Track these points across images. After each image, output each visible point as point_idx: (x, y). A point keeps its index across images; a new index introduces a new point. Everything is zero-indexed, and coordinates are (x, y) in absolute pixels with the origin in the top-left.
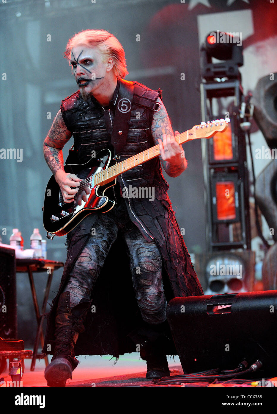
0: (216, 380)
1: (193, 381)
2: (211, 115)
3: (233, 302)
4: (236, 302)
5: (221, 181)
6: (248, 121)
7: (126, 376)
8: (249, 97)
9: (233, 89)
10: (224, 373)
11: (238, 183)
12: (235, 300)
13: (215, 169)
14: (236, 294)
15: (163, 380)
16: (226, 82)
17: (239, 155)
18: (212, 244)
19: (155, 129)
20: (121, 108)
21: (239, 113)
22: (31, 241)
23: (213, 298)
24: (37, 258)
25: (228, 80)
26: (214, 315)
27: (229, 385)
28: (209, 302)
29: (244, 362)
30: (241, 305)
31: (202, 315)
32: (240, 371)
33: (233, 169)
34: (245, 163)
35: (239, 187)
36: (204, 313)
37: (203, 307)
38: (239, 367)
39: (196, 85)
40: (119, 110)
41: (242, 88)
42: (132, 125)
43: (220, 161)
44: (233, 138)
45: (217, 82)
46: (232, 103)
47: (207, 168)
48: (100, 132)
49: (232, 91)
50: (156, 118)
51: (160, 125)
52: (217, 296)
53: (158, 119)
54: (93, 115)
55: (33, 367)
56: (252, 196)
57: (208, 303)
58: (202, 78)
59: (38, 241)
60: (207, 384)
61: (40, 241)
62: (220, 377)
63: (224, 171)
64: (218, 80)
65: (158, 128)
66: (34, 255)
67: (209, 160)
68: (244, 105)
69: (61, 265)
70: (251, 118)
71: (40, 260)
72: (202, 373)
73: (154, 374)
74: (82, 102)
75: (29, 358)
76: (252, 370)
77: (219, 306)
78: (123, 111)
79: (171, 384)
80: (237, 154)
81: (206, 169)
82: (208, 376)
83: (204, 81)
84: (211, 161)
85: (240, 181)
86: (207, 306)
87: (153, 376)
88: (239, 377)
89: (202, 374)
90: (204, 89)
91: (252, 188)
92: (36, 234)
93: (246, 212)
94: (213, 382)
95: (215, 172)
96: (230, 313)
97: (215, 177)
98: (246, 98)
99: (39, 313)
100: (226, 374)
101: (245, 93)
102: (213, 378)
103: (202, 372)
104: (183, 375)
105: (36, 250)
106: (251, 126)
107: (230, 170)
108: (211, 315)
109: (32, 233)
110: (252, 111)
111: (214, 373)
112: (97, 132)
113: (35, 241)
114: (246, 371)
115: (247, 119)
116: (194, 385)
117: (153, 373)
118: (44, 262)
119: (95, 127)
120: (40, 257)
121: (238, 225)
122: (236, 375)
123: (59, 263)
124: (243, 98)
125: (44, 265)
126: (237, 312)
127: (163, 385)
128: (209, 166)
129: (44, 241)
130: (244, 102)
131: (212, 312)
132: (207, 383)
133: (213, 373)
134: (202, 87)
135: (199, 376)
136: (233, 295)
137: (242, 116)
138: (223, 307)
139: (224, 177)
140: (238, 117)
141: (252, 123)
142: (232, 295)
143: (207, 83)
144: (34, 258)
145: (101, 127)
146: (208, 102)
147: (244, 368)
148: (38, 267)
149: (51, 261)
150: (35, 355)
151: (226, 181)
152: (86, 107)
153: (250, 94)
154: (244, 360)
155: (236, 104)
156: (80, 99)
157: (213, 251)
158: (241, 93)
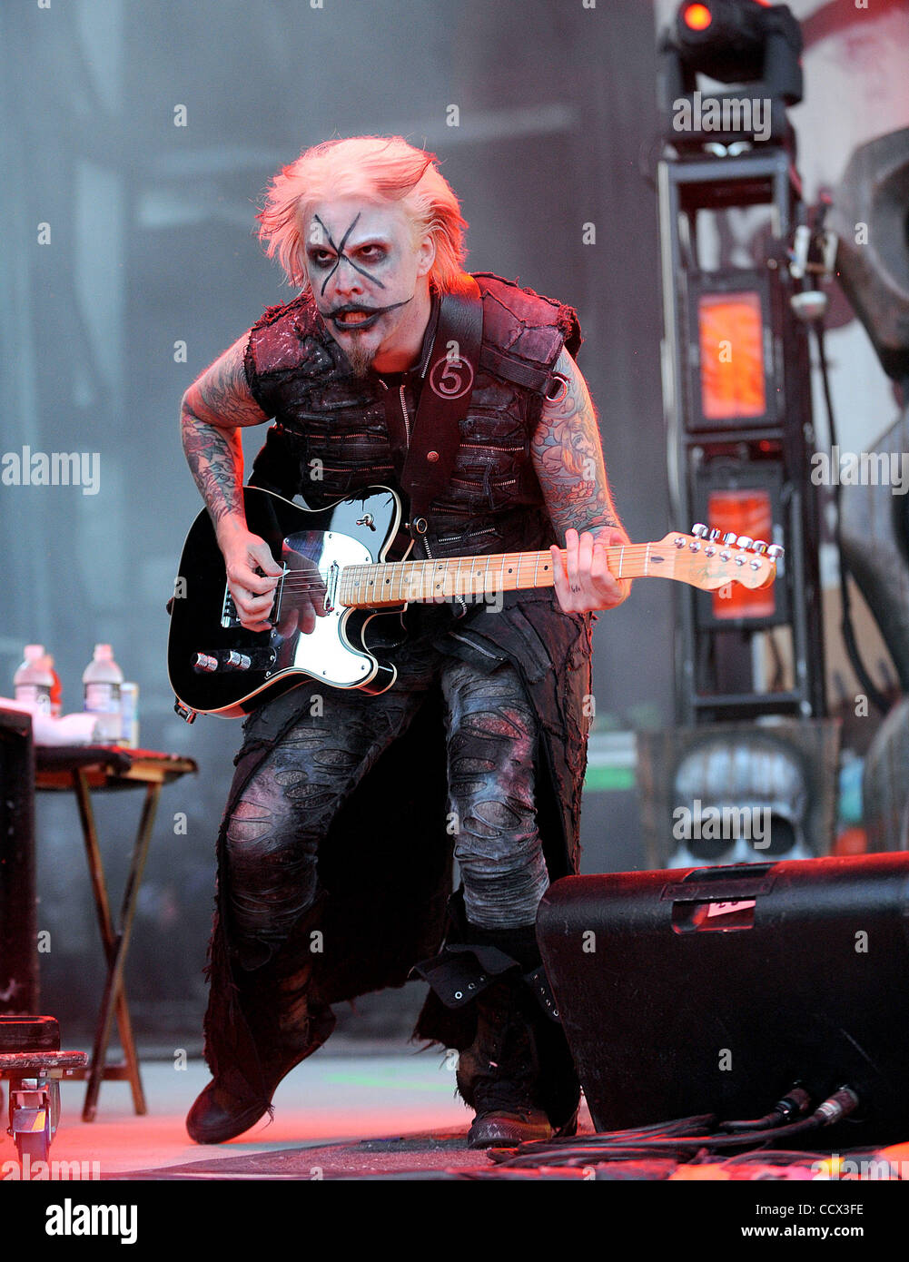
0: (702, 1153)
1: (624, 1154)
2: (693, 268)
3: (760, 892)
4: (771, 891)
5: (727, 488)
6: (816, 287)
7: (402, 1139)
8: (822, 208)
9: (768, 179)
10: (730, 1131)
11: (784, 497)
12: (767, 885)
13: (706, 448)
14: (770, 863)
15: (525, 1153)
16: (743, 156)
17: (786, 401)
18: (694, 700)
19: (544, 448)
20: (442, 385)
21: (788, 262)
22: (87, 685)
23: (693, 878)
24: (105, 744)
25: (751, 152)
26: (698, 935)
27: (744, 1170)
28: (680, 892)
29: (797, 1094)
30: (789, 901)
31: (657, 935)
32: (782, 1122)
33: (766, 447)
34: (807, 428)
35: (787, 507)
36: (664, 926)
37: (660, 908)
38: (778, 1111)
39: (645, 169)
40: (434, 390)
41: (799, 177)
42: (473, 432)
43: (722, 421)
44: (768, 344)
45: (714, 158)
46: (766, 230)
47: (679, 445)
48: (366, 442)
49: (766, 187)
50: (550, 419)
51: (558, 440)
52: (706, 871)
53: (555, 421)
54: (347, 396)
55: (92, 1109)
56: (829, 541)
57: (676, 895)
58: (663, 142)
59: (108, 688)
60: (671, 1167)
61: (116, 687)
62: (716, 1143)
63: (734, 456)
64: (719, 149)
65: (552, 447)
66: (96, 731)
67: (685, 419)
68: (803, 235)
69: (187, 767)
70: (827, 279)
71: (115, 751)
72: (655, 1130)
73: (493, 1129)
74: (313, 351)
75: (78, 1077)
76: (824, 1120)
77: (712, 905)
78: (445, 393)
79: (551, 1166)
80: (780, 399)
81: (676, 447)
82: (675, 1141)
83: (671, 153)
84: (692, 424)
85: (789, 488)
86: (672, 904)
87: (491, 1134)
88: (779, 1143)
89: (654, 1133)
90: (670, 181)
91: (830, 514)
92: (103, 664)
93: (811, 593)
94: (692, 1160)
95: (707, 460)
96: (750, 927)
97: (704, 474)
98: (810, 210)
99: (113, 928)
100: (735, 1134)
101: (809, 195)
102: (690, 1145)
103: (654, 1127)
104: (593, 1135)
105: (105, 717)
106: (828, 306)
107: (757, 453)
108: (685, 935)
109: (90, 658)
110: (830, 254)
111: (696, 1129)
112: (361, 443)
113: (99, 687)
114: (803, 1123)
115: (813, 280)
116: (627, 1168)
117: (489, 1127)
118: (129, 756)
119: (354, 428)
120: (115, 741)
121: (783, 636)
122: (769, 1137)
123: (179, 760)
124: (801, 209)
125: (128, 768)
126: (773, 926)
127: (525, 1167)
128: (686, 439)
129: (130, 688)
130: (804, 224)
131: (692, 924)
132: (671, 1162)
133: (691, 1130)
134: (664, 172)
135: (646, 1138)
136: (762, 867)
137: (797, 270)
138: (729, 908)
139: (735, 474)
140: (784, 274)
141: (830, 297)
142: (758, 867)
143: (681, 161)
144: (95, 744)
145: (372, 430)
146: (684, 222)
147: (796, 1114)
148: (110, 771)
149: (152, 753)
150: (99, 1068)
151: (741, 488)
152: (326, 369)
153: (826, 197)
154: (795, 1087)
155: (778, 232)
156: (305, 338)
157: (699, 721)
158: (795, 196)
